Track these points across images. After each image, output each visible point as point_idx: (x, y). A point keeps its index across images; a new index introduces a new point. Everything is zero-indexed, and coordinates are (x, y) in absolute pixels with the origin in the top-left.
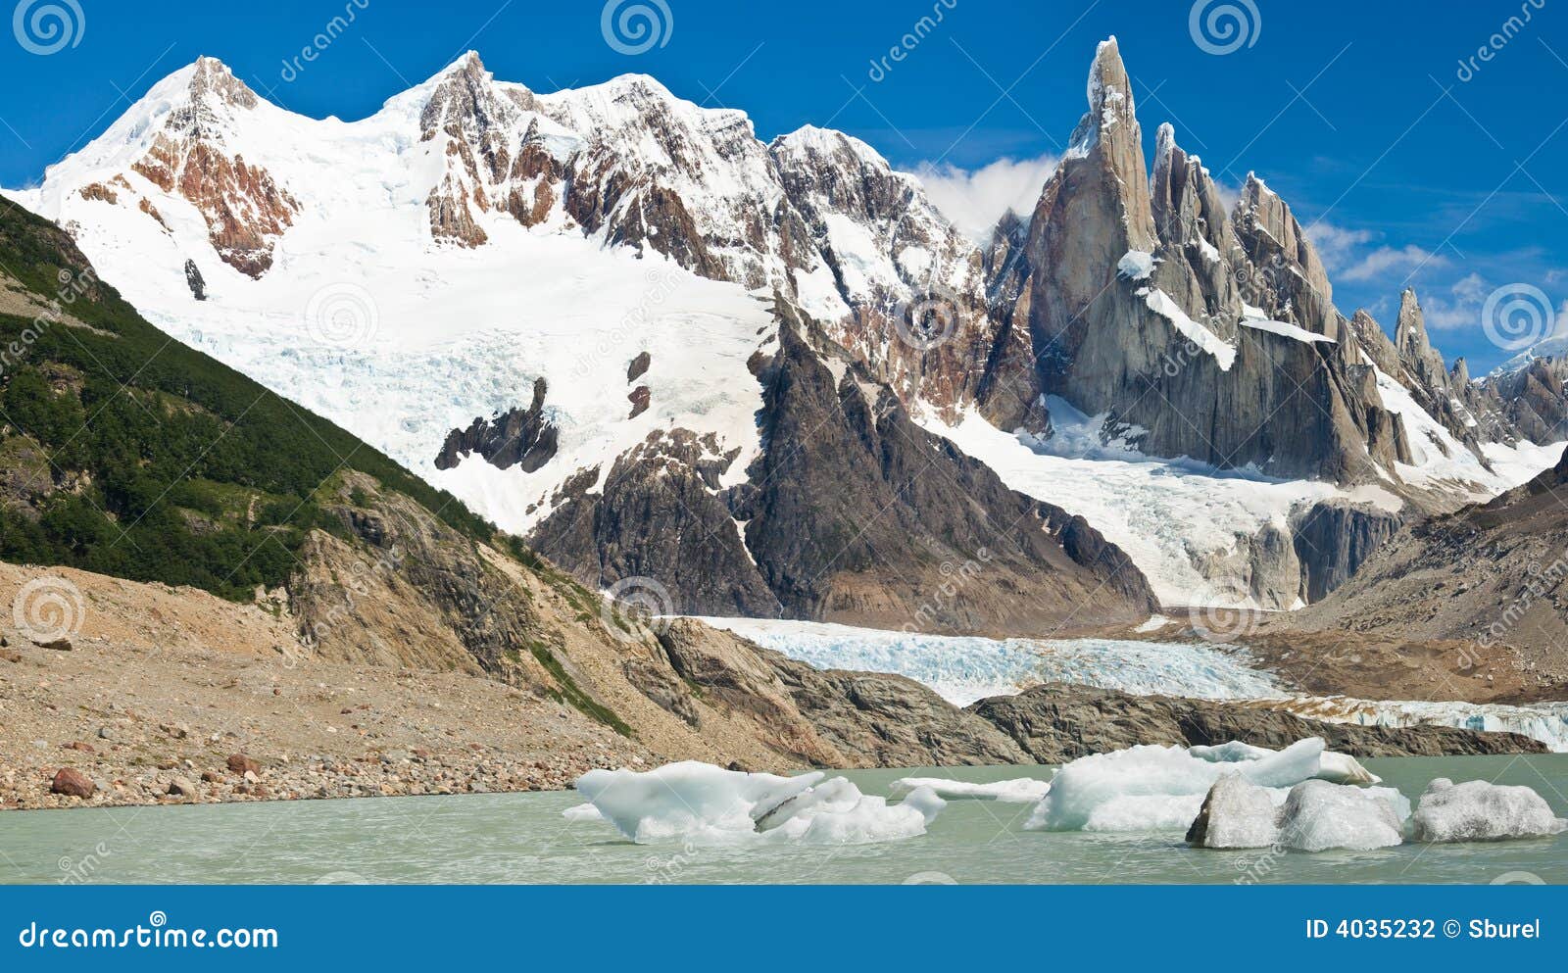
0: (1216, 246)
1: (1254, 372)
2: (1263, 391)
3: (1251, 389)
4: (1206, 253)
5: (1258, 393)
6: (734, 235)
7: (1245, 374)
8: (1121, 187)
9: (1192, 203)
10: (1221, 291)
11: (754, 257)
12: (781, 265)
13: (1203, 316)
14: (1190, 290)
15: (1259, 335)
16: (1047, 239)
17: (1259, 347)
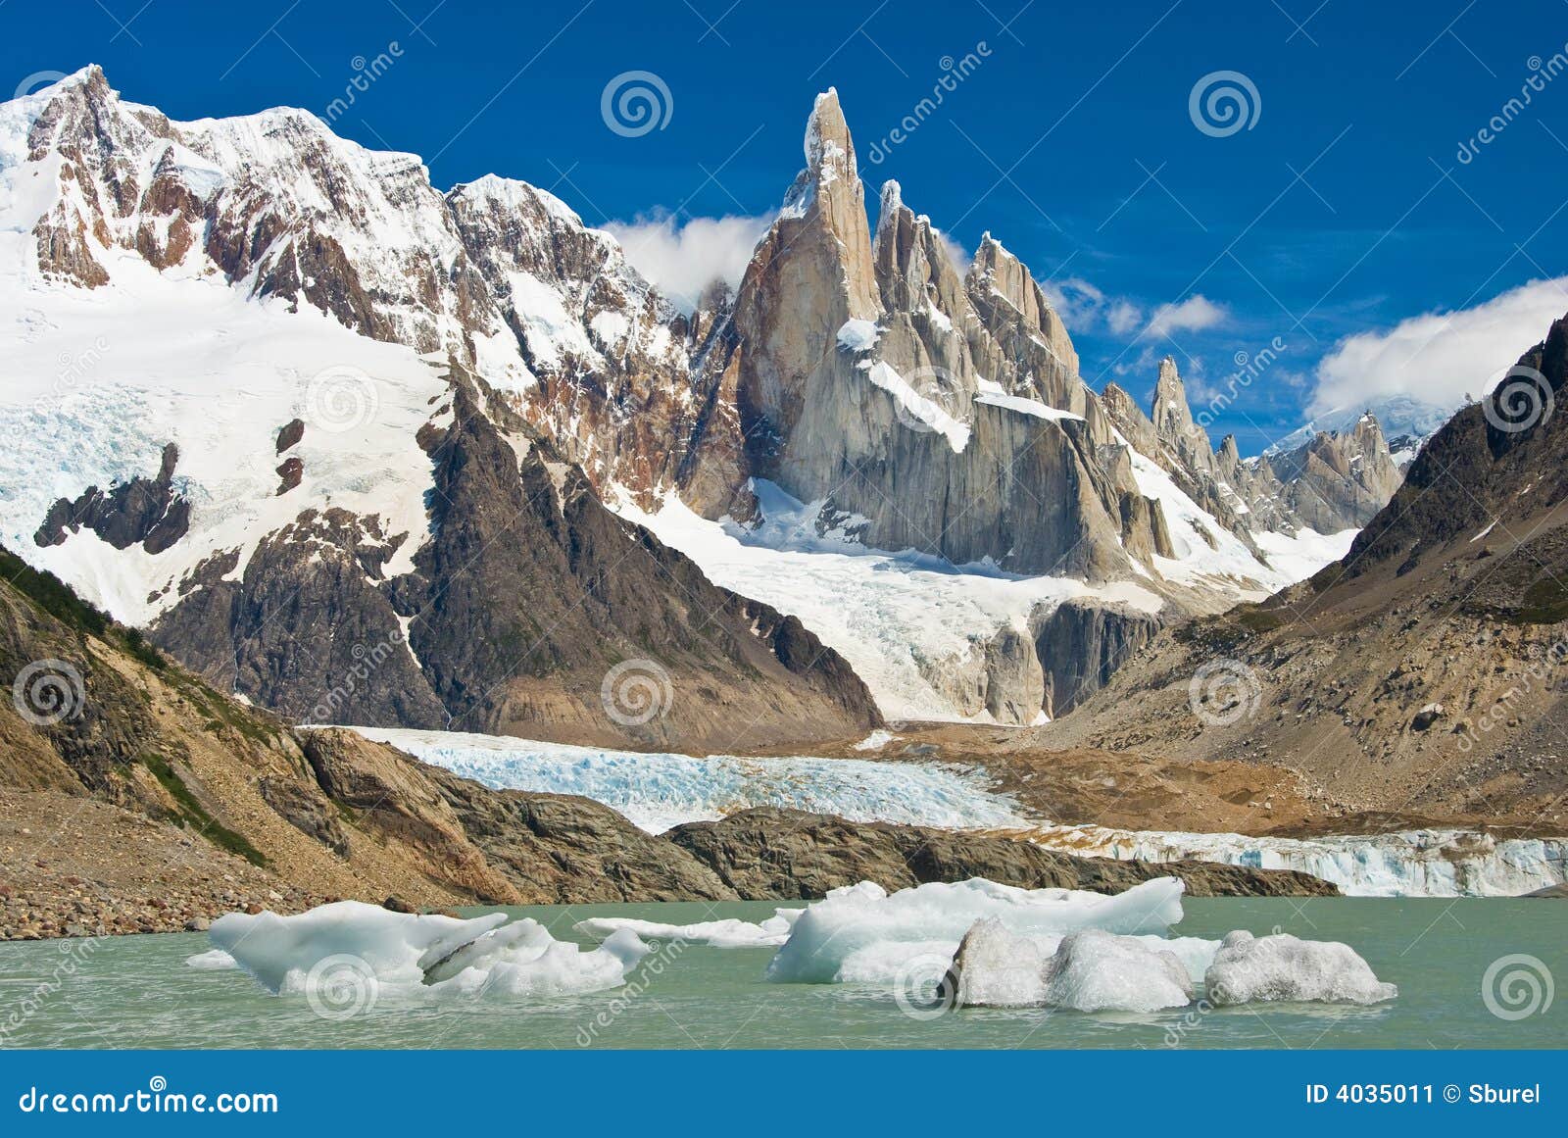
0: (947, 313)
1: (990, 454)
2: (1001, 475)
3: (988, 472)
4: (935, 322)
5: (995, 478)
6: (404, 292)
7: (981, 457)
8: (842, 251)
9: (920, 266)
10: (953, 363)
11: (427, 317)
12: (457, 326)
14: (918, 364)
15: (996, 413)
16: (759, 306)
17: (996, 424)
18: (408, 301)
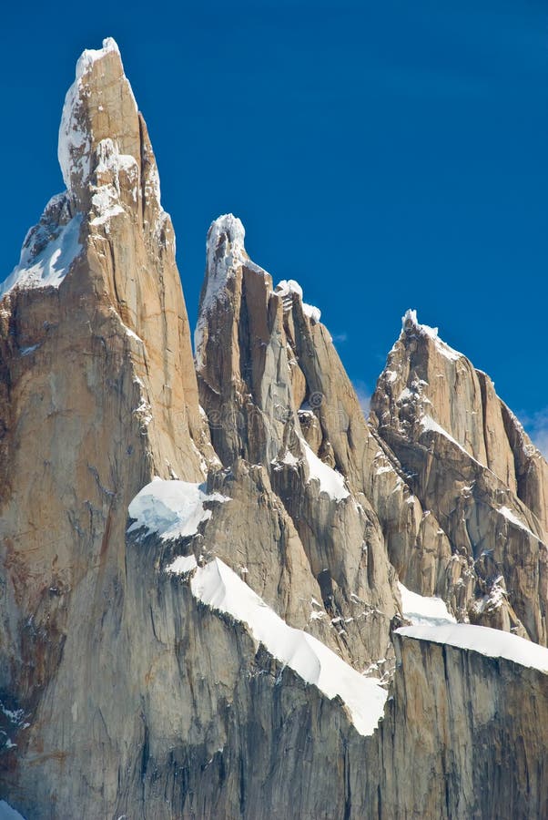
0: (339, 467)
1: (429, 737)
2: (450, 779)
3: (424, 774)
4: (317, 483)
5: (439, 786)
7: (410, 743)
8: (134, 347)
9: (286, 377)
10: (353, 563)
13: (315, 615)
14: (284, 562)
15: (437, 656)
17: (439, 679)
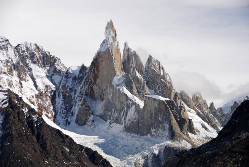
0: (141, 74)
3: (148, 113)
4: (138, 76)
5: (150, 115)
6: (3, 71)
7: (147, 109)
8: (114, 59)
11: (10, 77)
12: (18, 79)
15: (150, 99)
16: (94, 73)
17: (150, 102)
18: (5, 73)
